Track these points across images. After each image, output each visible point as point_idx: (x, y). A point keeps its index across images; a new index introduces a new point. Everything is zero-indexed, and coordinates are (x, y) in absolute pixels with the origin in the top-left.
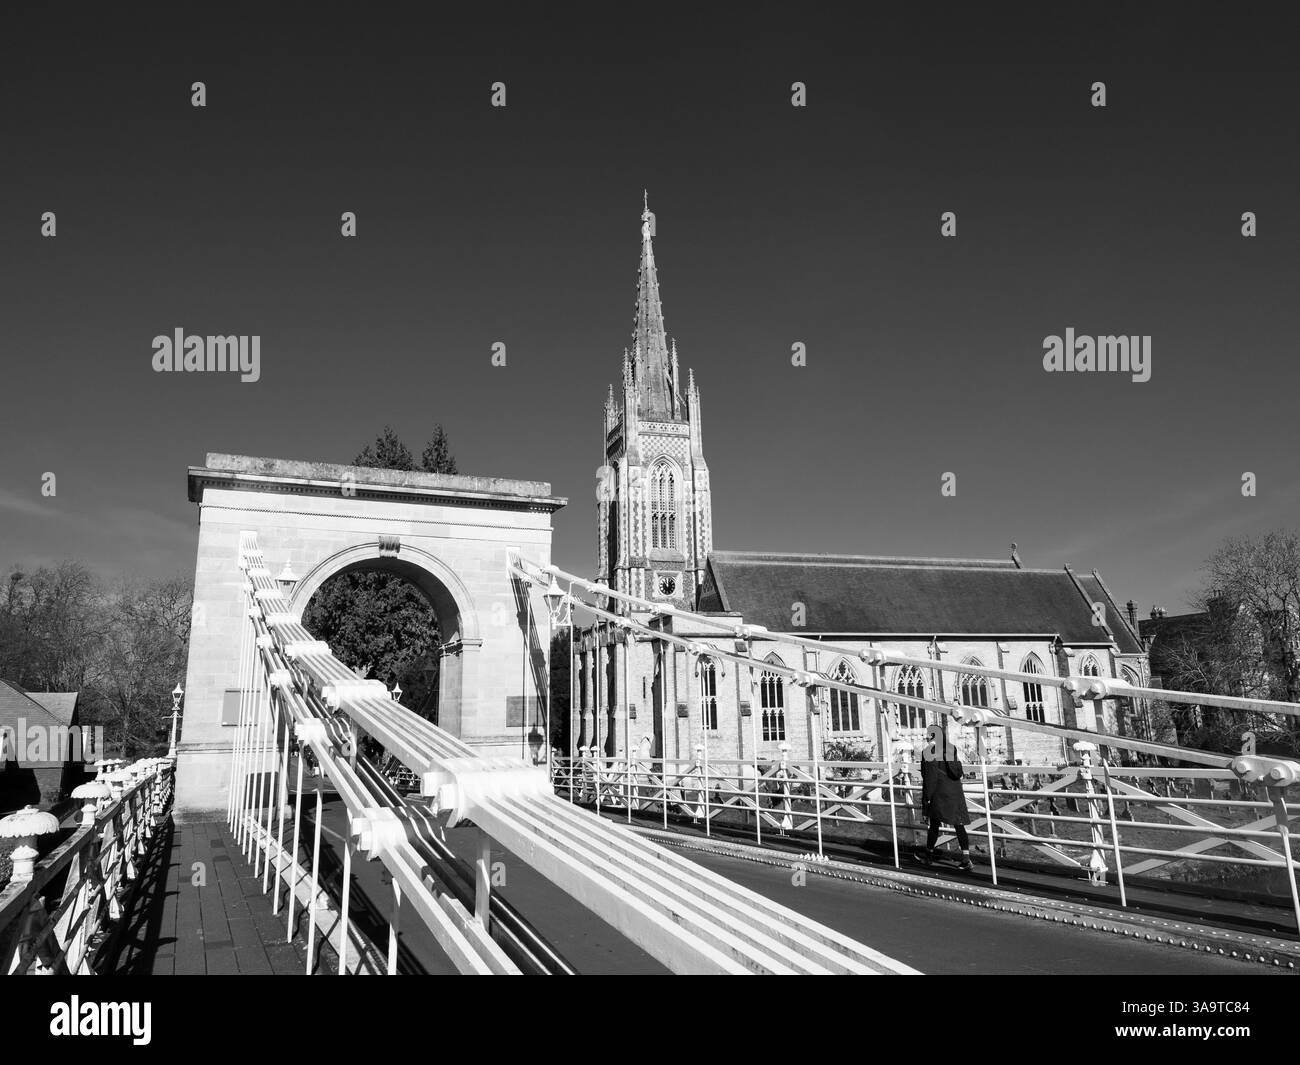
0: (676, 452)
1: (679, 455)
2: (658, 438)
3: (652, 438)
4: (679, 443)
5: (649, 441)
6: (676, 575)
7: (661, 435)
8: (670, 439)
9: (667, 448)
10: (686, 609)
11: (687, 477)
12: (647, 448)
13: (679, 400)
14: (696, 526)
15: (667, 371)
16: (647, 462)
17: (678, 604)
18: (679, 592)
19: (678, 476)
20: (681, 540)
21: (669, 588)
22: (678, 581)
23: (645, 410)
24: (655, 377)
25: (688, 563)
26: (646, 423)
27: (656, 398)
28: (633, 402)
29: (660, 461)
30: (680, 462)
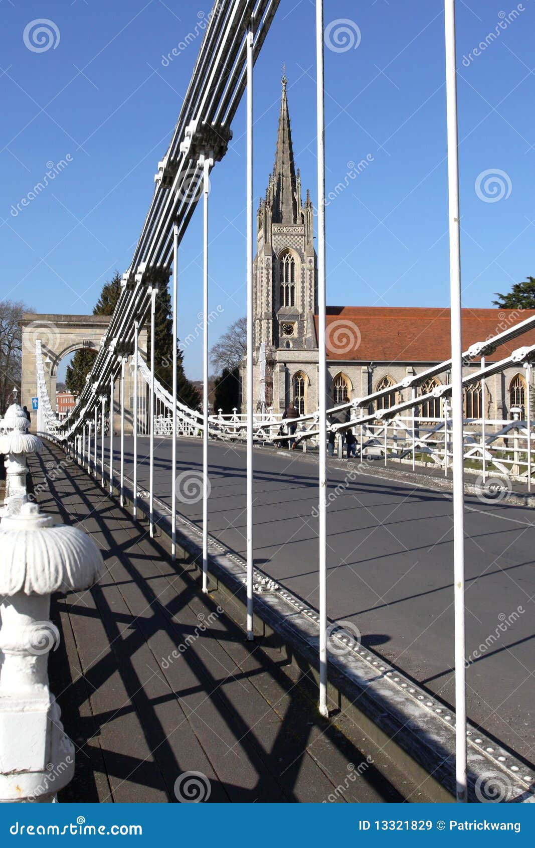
0: (296, 245)
1: (298, 247)
2: (285, 237)
3: (281, 237)
4: (298, 239)
5: (279, 239)
6: (294, 323)
7: (286, 235)
8: (292, 237)
9: (290, 243)
10: (299, 345)
11: (303, 261)
12: (278, 243)
13: (300, 210)
14: (307, 293)
15: (294, 190)
16: (278, 253)
17: (294, 340)
18: (295, 334)
19: (297, 261)
20: (298, 301)
21: (289, 331)
22: (296, 327)
23: (277, 218)
24: (286, 195)
25: (302, 316)
26: (276, 228)
27: (286, 209)
28: (270, 213)
29: (286, 252)
30: (299, 251)
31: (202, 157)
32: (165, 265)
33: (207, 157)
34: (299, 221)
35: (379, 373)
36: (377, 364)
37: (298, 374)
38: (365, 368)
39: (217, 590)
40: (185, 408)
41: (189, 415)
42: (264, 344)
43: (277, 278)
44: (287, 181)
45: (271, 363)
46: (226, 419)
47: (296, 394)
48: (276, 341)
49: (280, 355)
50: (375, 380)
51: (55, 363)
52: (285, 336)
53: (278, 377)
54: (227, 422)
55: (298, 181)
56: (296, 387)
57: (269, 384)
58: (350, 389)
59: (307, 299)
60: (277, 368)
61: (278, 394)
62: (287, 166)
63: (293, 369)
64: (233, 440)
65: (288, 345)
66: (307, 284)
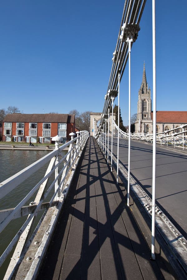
4: (147, 97)
7: (145, 96)
10: (147, 119)
11: (148, 102)
12: (143, 98)
13: (148, 91)
14: (149, 108)
15: (146, 87)
16: (143, 100)
17: (147, 118)
18: (147, 117)
19: (147, 101)
20: (147, 110)
21: (145, 116)
22: (147, 115)
23: (143, 93)
24: (145, 88)
25: (148, 113)
26: (143, 95)
27: (145, 91)
28: (141, 92)
29: (145, 100)
30: (147, 99)
31: (128, 39)
32: (116, 90)
33: (130, 39)
34: (148, 93)
35: (165, 125)
36: (165, 123)
37: (147, 125)
38: (162, 124)
39: (133, 205)
40: (123, 132)
41: (124, 133)
42: (140, 119)
43: (143, 105)
44: (145, 85)
45: (141, 123)
46: (132, 134)
47: (147, 129)
48: (143, 118)
49: (143, 121)
50: (164, 127)
51: (97, 122)
52: (144, 117)
53: (143, 125)
54: (132, 135)
55: (147, 85)
56: (147, 128)
57: (141, 127)
58: (159, 128)
59: (149, 110)
60: (143, 124)
61: (143, 129)
62: (145, 82)
63: (146, 124)
64: (134, 139)
65: (145, 119)
66: (149, 106)
